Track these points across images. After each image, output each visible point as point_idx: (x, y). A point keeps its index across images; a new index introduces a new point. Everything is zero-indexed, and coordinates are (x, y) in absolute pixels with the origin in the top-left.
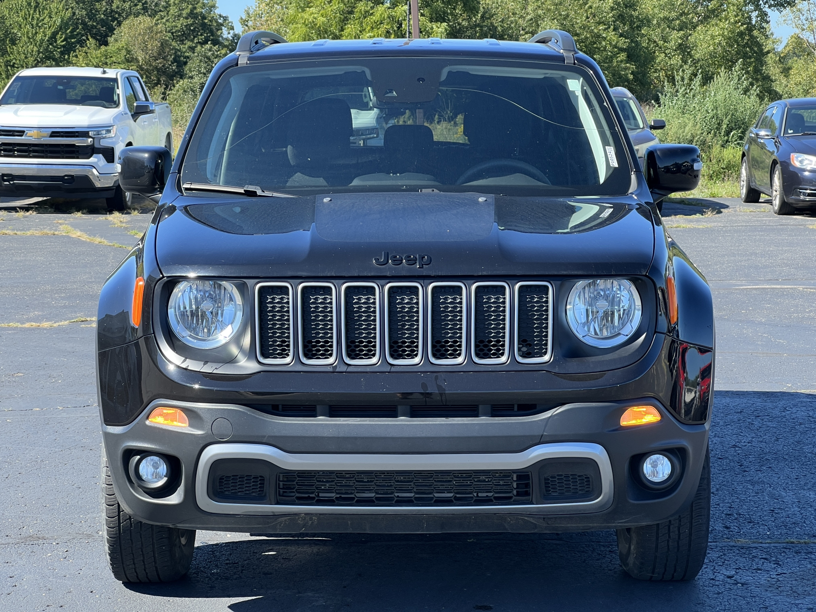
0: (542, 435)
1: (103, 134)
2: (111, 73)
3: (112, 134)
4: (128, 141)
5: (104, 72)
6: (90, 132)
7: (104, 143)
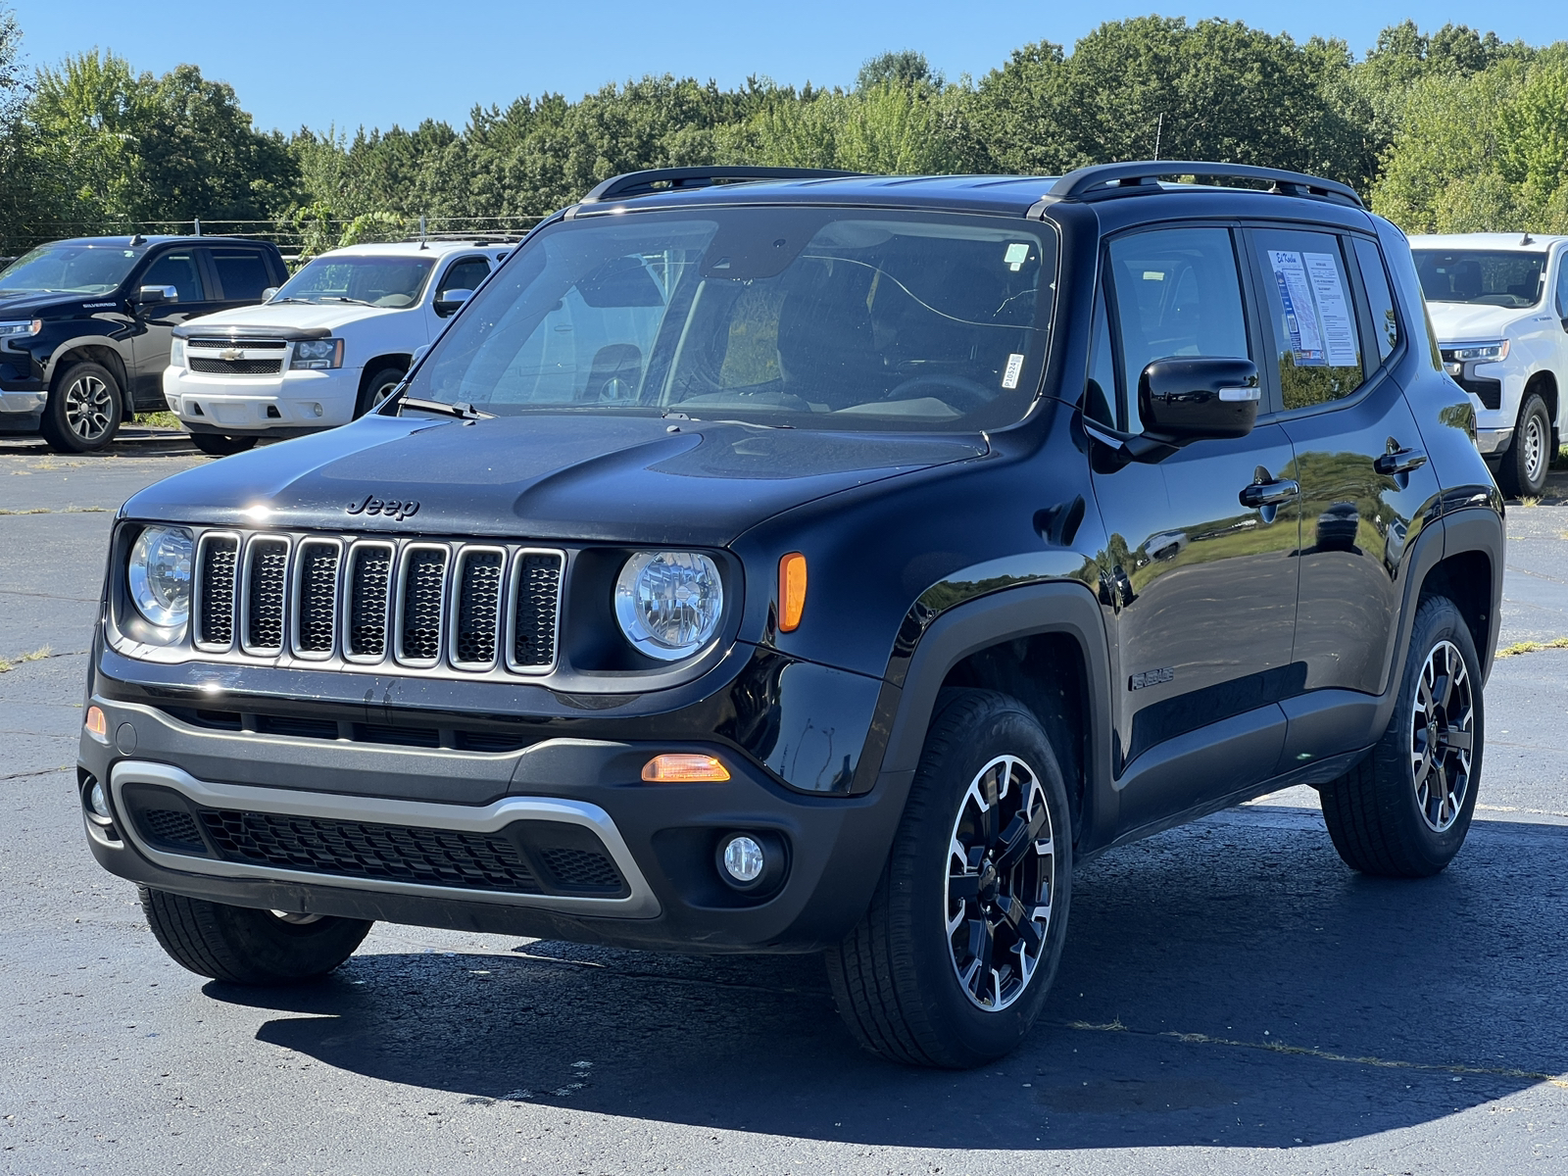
0: (510, 783)
1: (1482, 356)
2: (1539, 245)
3: (1501, 357)
4: (1533, 369)
5: (1527, 241)
6: (1457, 352)
7: (1483, 372)
